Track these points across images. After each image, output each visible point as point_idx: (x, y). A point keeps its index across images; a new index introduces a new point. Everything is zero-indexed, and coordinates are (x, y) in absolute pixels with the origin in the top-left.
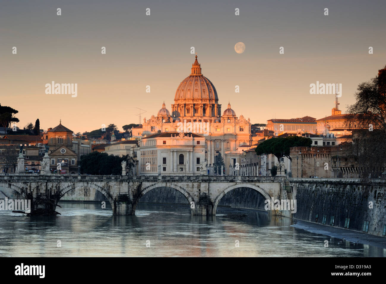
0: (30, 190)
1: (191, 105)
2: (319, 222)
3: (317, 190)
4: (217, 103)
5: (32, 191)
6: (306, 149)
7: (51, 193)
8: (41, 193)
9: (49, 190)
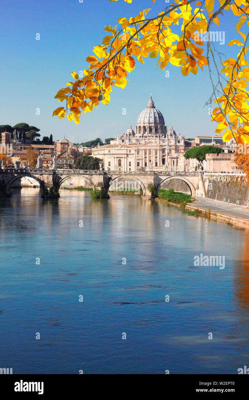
0: (43, 179)
1: (147, 127)
2: (221, 201)
3: (221, 181)
4: (164, 125)
5: (44, 179)
6: (216, 155)
7: (55, 181)
8: (49, 181)
9: (54, 179)
